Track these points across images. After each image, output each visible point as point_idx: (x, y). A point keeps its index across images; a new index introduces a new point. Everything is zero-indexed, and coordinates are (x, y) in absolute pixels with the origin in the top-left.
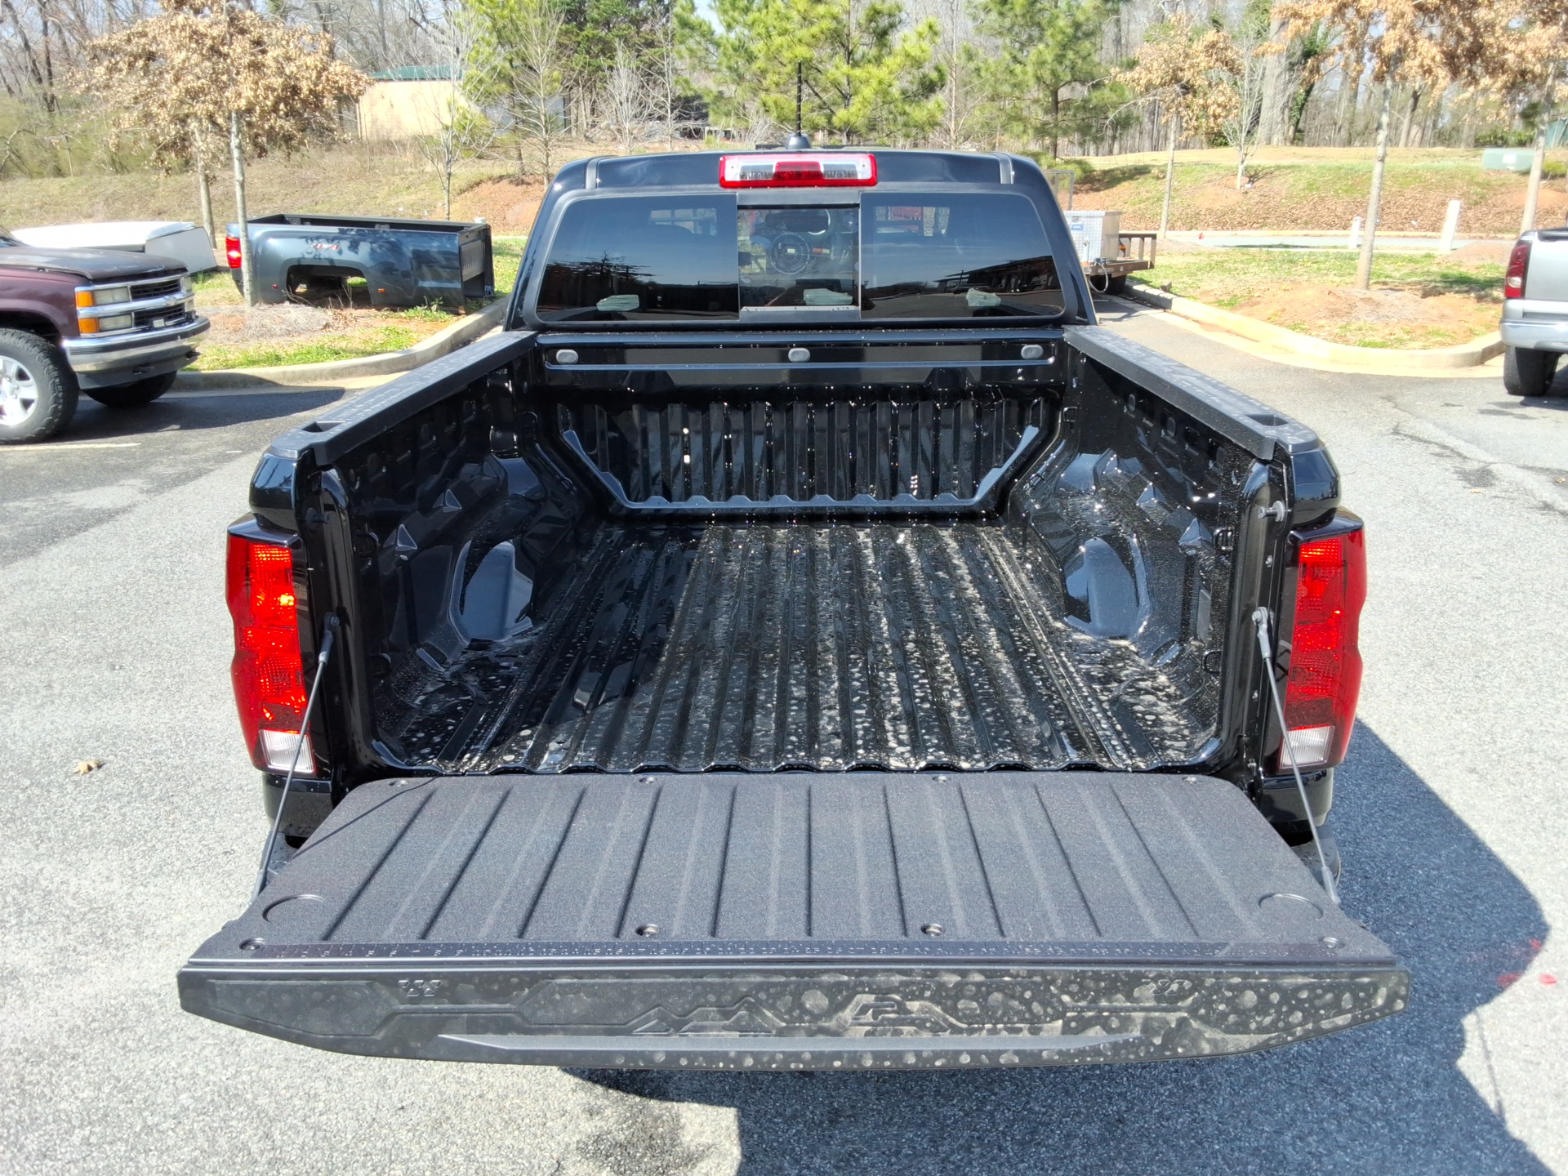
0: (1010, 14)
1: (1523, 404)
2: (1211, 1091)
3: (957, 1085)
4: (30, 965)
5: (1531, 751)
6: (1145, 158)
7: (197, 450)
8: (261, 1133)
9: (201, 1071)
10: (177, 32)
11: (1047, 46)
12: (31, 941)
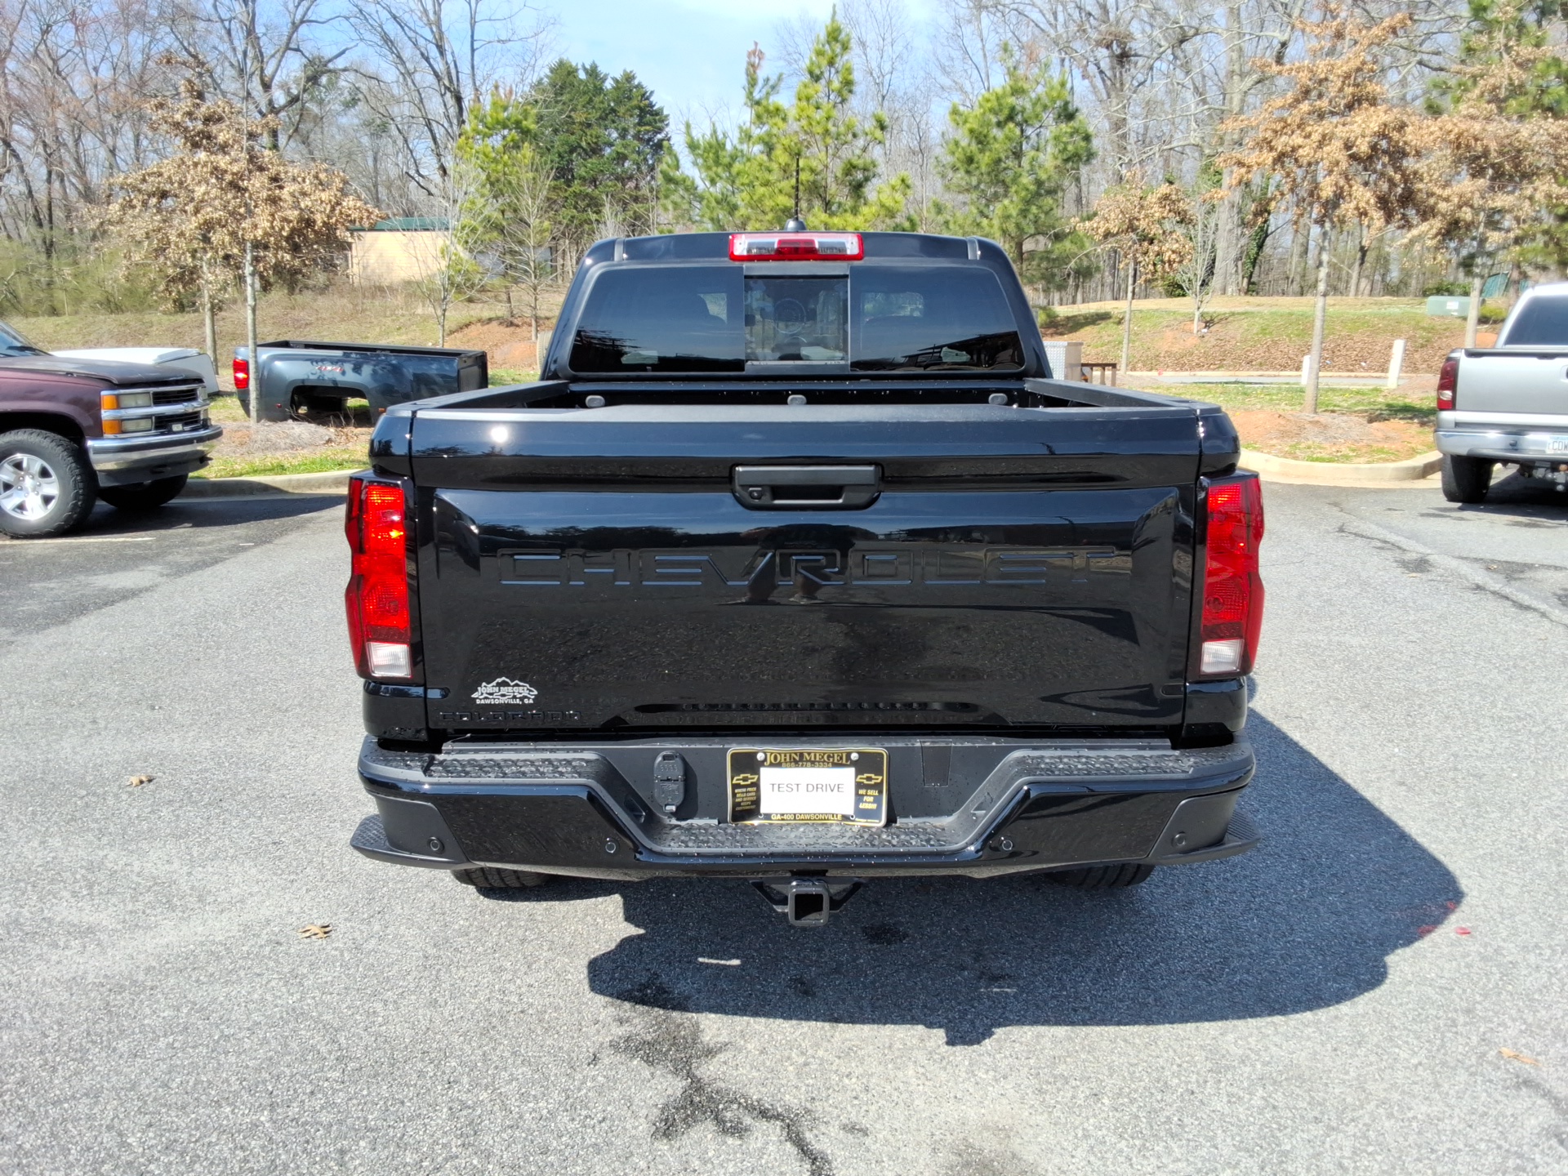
0: (977, 173)
1: (1461, 509)
2: (1164, 1007)
3: (941, 1001)
4: (104, 923)
5: (1456, 769)
6: (1108, 306)
7: (210, 543)
8: (327, 1039)
9: (269, 997)
10: (199, 167)
11: (1012, 201)
12: (103, 906)
